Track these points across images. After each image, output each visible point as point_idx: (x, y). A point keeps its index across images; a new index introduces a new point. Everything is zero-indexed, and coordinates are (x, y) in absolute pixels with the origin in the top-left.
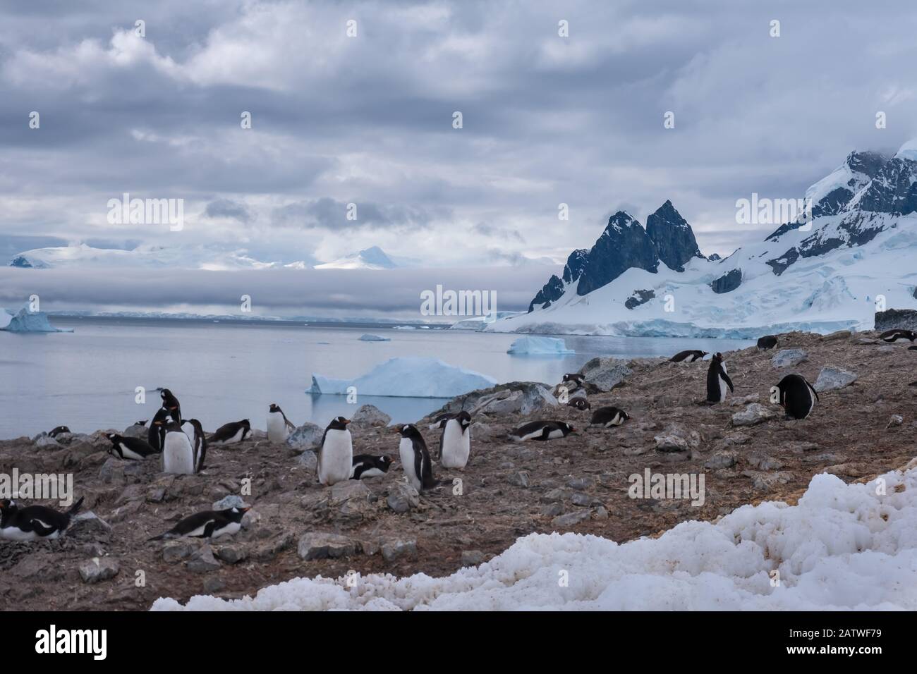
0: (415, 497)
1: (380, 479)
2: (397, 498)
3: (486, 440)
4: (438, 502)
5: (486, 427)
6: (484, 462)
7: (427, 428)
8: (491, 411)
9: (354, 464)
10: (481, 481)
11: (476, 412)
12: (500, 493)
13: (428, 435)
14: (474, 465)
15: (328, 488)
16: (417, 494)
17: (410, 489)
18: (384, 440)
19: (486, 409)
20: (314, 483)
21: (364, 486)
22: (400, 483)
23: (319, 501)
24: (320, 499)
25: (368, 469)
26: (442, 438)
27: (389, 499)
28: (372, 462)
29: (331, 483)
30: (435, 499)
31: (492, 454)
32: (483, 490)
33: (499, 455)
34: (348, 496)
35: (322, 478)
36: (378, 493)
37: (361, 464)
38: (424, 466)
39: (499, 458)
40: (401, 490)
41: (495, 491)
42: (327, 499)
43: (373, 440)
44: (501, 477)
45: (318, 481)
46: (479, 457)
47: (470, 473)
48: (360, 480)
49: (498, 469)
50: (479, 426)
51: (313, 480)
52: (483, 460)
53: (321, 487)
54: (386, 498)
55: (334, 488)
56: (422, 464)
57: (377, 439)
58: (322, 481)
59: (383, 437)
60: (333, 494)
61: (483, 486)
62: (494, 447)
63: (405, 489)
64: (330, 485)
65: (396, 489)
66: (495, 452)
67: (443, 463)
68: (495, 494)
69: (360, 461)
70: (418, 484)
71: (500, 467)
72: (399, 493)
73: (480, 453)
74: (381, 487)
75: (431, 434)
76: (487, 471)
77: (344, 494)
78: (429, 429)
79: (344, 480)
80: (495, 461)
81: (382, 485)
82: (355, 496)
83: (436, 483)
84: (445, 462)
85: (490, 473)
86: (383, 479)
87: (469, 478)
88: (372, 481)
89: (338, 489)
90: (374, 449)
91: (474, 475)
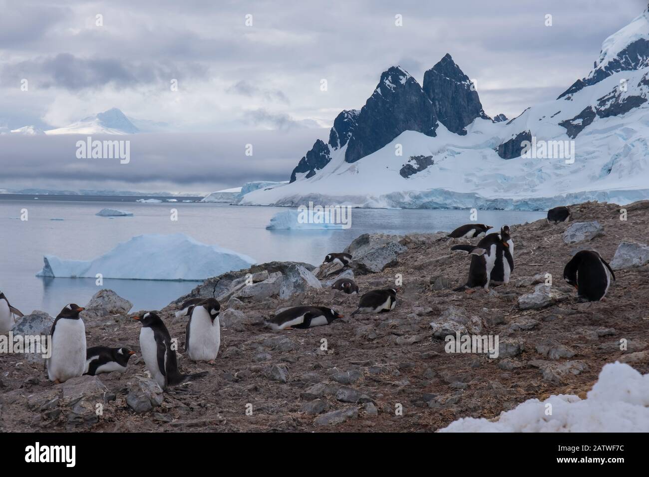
0: (158, 394)
1: (118, 374)
2: (137, 396)
3: (239, 328)
4: (185, 399)
5: (239, 314)
6: (237, 353)
7: (173, 316)
8: (247, 296)
9: (88, 358)
10: (234, 375)
11: (229, 296)
12: (256, 389)
13: (174, 324)
14: (226, 358)
15: (59, 386)
16: (161, 391)
17: (152, 385)
18: (124, 329)
19: (240, 294)
20: (43, 380)
21: (100, 382)
22: (141, 379)
23: (49, 401)
24: (50, 399)
25: (105, 363)
26: (188, 327)
27: (129, 397)
28: (108, 355)
29: (62, 379)
30: (182, 397)
31: (247, 345)
32: (237, 386)
33: (254, 346)
34: (81, 394)
35: (52, 374)
36: (116, 390)
37: (97, 357)
38: (167, 358)
39: (255, 349)
40: (142, 386)
41: (250, 387)
42: (57, 398)
43: (111, 330)
44: (257, 371)
45: (47, 377)
46: (231, 348)
47: (221, 366)
48: (95, 376)
49: (253, 361)
50: (232, 313)
51: (41, 377)
52: (237, 351)
53: (50, 384)
54: (126, 396)
55: (65, 386)
56: (166, 356)
57: (115, 330)
58: (51, 378)
59: (122, 326)
60: (65, 392)
61: (236, 381)
62: (249, 336)
63: (147, 386)
64: (61, 382)
65: (137, 385)
66: (249, 342)
67: (190, 355)
68: (249, 390)
69: (95, 354)
70: (162, 379)
71: (255, 359)
72: (140, 390)
73: (232, 343)
74: (120, 384)
75: (178, 322)
76: (241, 364)
77: (77, 392)
78: (174, 316)
79: (77, 376)
80: (250, 352)
81: (121, 381)
82: (89, 394)
83: (183, 378)
84: (192, 354)
85: (244, 367)
86: (122, 374)
87: (220, 371)
88: (110, 376)
89: (71, 386)
90: (111, 340)
91: (226, 369)
